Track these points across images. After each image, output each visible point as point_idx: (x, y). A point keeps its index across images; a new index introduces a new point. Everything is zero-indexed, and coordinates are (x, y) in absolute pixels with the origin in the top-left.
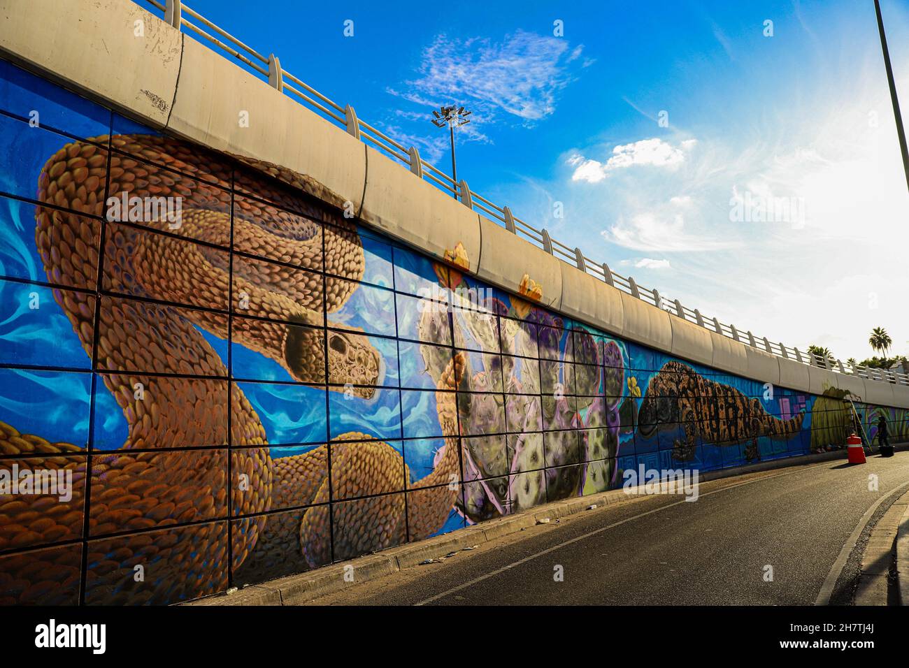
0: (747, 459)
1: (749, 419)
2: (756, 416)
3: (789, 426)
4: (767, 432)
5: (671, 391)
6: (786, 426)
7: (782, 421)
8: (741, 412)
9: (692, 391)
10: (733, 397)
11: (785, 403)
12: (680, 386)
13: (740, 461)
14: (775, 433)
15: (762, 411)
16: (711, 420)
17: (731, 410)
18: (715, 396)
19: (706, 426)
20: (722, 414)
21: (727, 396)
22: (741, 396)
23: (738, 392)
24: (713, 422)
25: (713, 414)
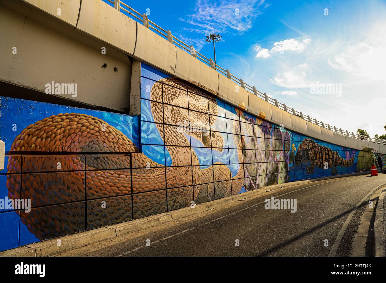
0: (333, 174)
1: (334, 159)
2: (336, 158)
3: (349, 162)
4: (340, 164)
5: (306, 149)
6: (348, 162)
7: (346, 160)
8: (331, 156)
9: (314, 149)
10: (328, 151)
11: (348, 153)
12: (309, 147)
13: (330, 174)
14: (343, 164)
15: (339, 156)
16: (320, 159)
17: (327, 155)
18: (321, 150)
19: (318, 161)
20: (324, 157)
21: (326, 151)
22: (331, 150)
23: (330, 149)
24: (321, 160)
25: (321, 157)
